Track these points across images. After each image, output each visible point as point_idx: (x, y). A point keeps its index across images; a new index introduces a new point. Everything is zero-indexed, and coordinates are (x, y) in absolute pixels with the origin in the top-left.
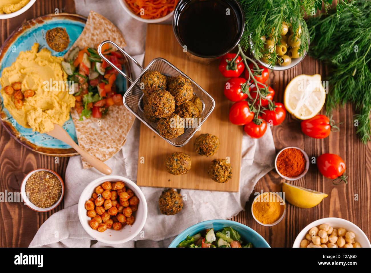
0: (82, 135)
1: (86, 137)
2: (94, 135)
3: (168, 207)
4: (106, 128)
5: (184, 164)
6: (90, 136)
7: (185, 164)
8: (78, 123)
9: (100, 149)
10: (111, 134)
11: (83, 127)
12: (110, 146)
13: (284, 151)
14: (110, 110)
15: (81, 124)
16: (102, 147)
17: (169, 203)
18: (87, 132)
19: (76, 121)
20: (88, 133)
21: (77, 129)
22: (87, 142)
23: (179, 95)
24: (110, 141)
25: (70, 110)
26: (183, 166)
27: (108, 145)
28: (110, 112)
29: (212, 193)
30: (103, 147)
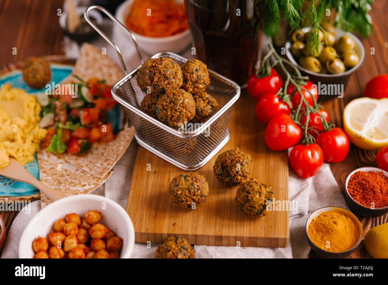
0: (47, 177)
1: (53, 179)
2: (66, 176)
3: (171, 253)
4: (84, 165)
5: (196, 182)
6: (59, 178)
7: (198, 182)
8: (45, 165)
9: (71, 188)
10: (91, 169)
11: (51, 169)
12: (86, 183)
13: (357, 173)
14: (94, 148)
15: (48, 165)
16: (75, 186)
17: (171, 247)
18: (55, 174)
19: (42, 162)
20: (58, 175)
21: (43, 170)
22: (53, 184)
23: (189, 69)
24: (87, 178)
25: (37, 149)
26: (195, 183)
27: (83, 183)
28: (93, 150)
29: (244, 250)
30: (77, 186)
